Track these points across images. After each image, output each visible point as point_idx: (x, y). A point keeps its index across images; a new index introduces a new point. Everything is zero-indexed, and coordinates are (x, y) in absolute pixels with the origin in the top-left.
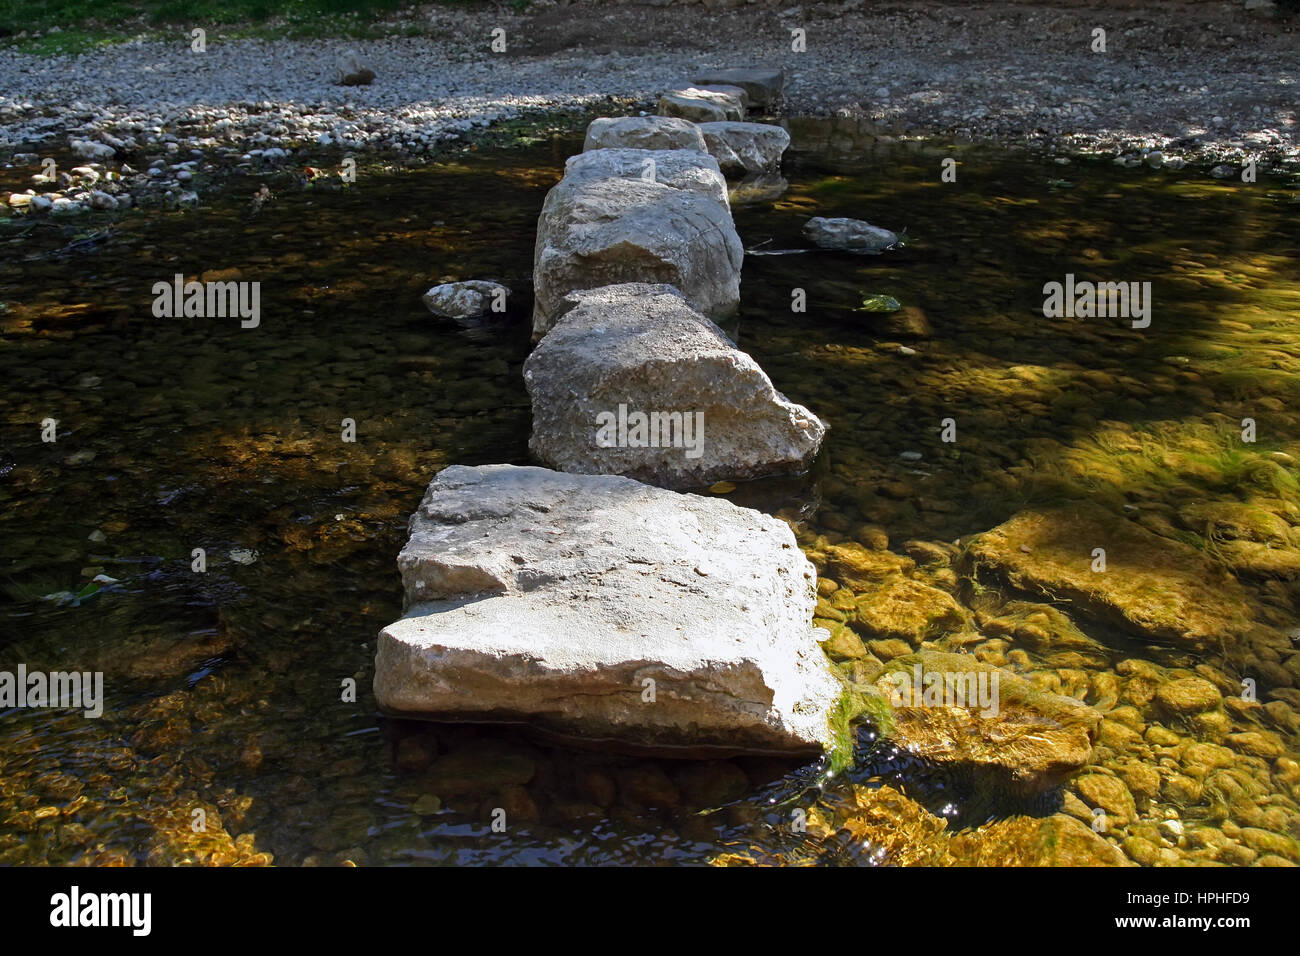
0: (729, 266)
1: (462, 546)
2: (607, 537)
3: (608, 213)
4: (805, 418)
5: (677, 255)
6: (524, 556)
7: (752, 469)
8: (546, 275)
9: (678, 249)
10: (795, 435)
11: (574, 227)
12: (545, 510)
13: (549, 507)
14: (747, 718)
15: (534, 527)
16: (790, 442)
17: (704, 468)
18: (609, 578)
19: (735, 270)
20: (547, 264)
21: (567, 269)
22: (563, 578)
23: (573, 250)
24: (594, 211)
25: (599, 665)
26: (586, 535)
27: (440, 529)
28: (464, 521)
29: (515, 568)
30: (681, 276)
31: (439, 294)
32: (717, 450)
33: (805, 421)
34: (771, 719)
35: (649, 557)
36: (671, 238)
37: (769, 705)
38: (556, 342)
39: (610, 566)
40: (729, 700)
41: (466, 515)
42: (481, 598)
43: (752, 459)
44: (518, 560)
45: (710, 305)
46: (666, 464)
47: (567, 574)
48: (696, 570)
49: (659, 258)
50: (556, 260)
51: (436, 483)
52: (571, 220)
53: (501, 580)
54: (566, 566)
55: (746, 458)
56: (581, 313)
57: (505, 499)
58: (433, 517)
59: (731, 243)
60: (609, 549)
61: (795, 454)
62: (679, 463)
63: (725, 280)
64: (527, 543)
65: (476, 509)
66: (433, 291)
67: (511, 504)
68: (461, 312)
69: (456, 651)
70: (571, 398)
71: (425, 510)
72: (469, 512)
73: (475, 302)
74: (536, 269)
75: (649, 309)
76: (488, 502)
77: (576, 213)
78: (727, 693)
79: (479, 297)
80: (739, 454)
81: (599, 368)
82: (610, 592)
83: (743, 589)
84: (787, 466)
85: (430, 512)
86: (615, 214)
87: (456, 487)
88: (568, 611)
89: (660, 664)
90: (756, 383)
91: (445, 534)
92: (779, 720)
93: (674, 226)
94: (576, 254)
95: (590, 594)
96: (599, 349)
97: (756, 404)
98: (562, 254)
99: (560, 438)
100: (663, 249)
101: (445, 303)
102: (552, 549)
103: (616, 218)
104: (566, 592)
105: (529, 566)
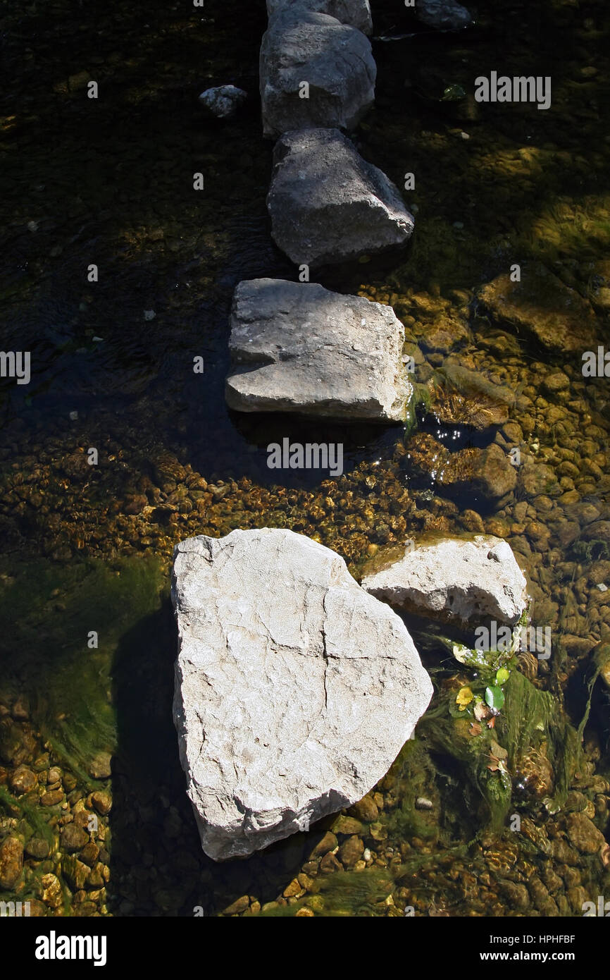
0: (368, 80)
1: (255, 338)
2: (315, 331)
3: (300, 60)
4: (404, 222)
5: (339, 90)
6: (281, 344)
7: (379, 249)
8: (268, 104)
9: (340, 85)
10: (400, 231)
11: (282, 71)
12: (287, 313)
13: (288, 311)
14: (372, 415)
15: (285, 326)
16: (397, 235)
17: (356, 251)
18: (317, 354)
19: (372, 82)
20: (269, 97)
21: (280, 100)
22: (298, 356)
23: (282, 89)
24: (292, 59)
25: (315, 401)
26: (306, 330)
27: (243, 326)
28: (253, 321)
29: (277, 350)
30: (342, 101)
31: (207, 97)
32: (361, 242)
33: (404, 224)
34: (382, 415)
35: (332, 341)
36: (337, 78)
37: (382, 410)
38: (282, 185)
39: (317, 348)
40: (366, 411)
41: (254, 319)
42: (266, 365)
43: (378, 245)
44: (279, 347)
45: (358, 108)
46: (338, 250)
47: (299, 353)
48: (352, 347)
49: (330, 93)
50: (272, 95)
51: (237, 297)
52: (280, 66)
53: (273, 357)
54: (299, 348)
55: (375, 244)
56: (291, 161)
57: (269, 310)
58: (238, 319)
59: (369, 67)
60: (316, 338)
61: (399, 240)
62: (344, 249)
63: (367, 91)
64: (282, 336)
65: (257, 315)
66: (204, 95)
67: (272, 312)
68: (222, 112)
69: (259, 397)
70: (291, 223)
71: (235, 315)
72: (255, 317)
73: (228, 106)
74: (263, 100)
75: (326, 157)
76: (263, 311)
77: (282, 61)
78: (365, 408)
79: (230, 102)
80: (372, 242)
81: (304, 209)
82: (317, 362)
83: (372, 357)
84: (396, 246)
85: (238, 317)
86: (304, 61)
87: (247, 299)
88: (302, 373)
89: (340, 400)
90: (380, 212)
91: (246, 330)
92: (385, 414)
93: (339, 68)
94: (284, 92)
95: (310, 364)
96: (303, 194)
97: (380, 221)
98: (276, 92)
99: (286, 242)
100: (333, 86)
101: (212, 104)
102: (292, 339)
103: (305, 63)
104: (300, 362)
105: (284, 349)
